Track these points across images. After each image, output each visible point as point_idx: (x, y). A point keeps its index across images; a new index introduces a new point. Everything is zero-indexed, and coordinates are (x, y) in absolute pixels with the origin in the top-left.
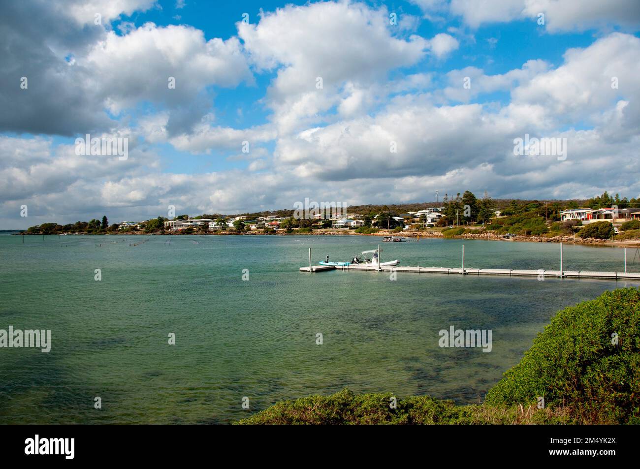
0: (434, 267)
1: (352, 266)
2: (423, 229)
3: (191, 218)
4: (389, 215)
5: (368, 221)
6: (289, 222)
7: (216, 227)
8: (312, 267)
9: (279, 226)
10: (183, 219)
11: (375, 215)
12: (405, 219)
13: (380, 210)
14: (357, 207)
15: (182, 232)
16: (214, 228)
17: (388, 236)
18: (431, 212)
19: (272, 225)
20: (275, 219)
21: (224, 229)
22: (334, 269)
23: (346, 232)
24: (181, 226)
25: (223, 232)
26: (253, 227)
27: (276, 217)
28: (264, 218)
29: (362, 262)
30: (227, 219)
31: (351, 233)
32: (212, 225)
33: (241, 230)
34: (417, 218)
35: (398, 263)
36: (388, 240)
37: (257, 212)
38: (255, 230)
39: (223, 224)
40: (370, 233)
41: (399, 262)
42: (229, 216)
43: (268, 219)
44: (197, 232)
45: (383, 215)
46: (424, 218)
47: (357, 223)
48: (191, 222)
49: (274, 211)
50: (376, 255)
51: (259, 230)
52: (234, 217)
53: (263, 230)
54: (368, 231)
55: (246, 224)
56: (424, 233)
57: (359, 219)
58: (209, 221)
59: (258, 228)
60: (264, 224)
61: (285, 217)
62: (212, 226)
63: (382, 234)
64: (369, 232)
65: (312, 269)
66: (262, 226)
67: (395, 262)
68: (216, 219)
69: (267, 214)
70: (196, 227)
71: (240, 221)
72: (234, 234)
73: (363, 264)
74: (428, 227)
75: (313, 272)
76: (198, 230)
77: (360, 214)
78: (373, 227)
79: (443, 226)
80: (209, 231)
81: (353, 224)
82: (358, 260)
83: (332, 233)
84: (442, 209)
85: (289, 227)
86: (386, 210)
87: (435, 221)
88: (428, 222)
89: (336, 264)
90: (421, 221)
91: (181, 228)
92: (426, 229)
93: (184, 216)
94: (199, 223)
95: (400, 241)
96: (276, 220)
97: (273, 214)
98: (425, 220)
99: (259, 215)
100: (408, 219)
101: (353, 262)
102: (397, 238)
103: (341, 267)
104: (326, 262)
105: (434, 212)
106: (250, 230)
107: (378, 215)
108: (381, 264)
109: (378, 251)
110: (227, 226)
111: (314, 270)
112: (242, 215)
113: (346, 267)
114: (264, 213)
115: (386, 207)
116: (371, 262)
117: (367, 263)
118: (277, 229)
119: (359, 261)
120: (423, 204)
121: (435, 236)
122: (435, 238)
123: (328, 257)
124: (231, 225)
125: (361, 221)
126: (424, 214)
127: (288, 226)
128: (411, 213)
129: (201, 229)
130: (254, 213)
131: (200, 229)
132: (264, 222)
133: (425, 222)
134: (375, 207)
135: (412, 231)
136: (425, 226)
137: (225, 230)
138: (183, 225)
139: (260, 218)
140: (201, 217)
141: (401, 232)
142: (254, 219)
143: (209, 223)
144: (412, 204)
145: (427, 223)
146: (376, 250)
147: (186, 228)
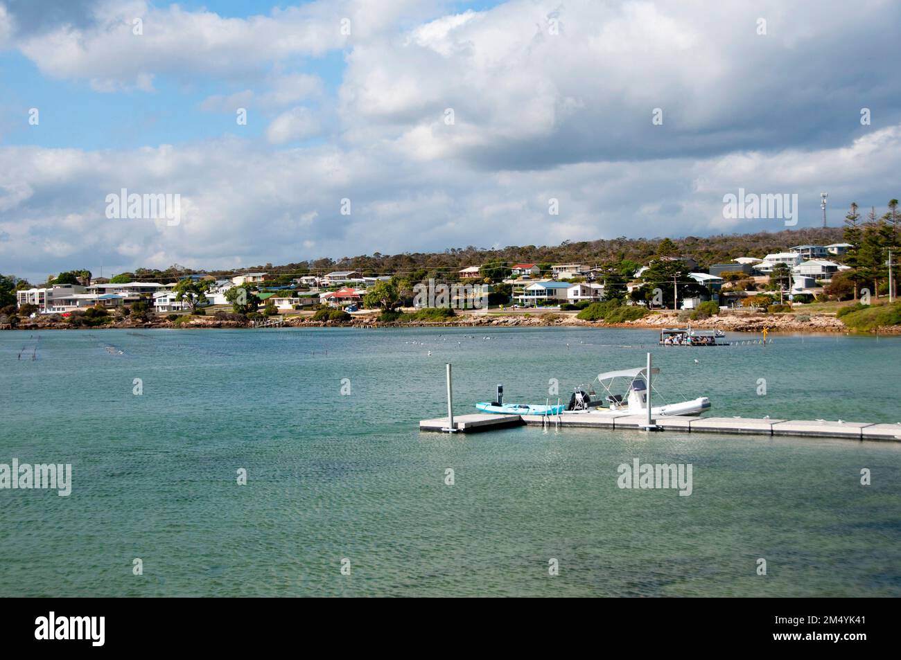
0: (820, 421)
1: (569, 417)
2: (780, 309)
3: (99, 281)
4: (677, 266)
5: (616, 286)
6: (389, 288)
7: (176, 304)
8: (456, 419)
9: (359, 303)
10: (77, 283)
11: (637, 267)
12: (725, 279)
13: (652, 253)
14: (584, 245)
15: (71, 322)
16: (169, 307)
17: (676, 330)
18: (804, 259)
19: (340, 299)
20: (347, 281)
21: (199, 312)
22: (518, 423)
23: (552, 319)
24: (68, 302)
25: (198, 321)
26: (285, 305)
27: (350, 277)
28: (317, 279)
29: (598, 404)
30: (207, 283)
31: (566, 321)
32: (164, 299)
33: (248, 315)
34: (763, 274)
35: (706, 406)
36: (675, 341)
37: (296, 262)
38: (289, 313)
39: (195, 295)
40: (623, 321)
41: (709, 405)
42: (213, 273)
43: (326, 281)
44: (119, 319)
45: (659, 267)
46: (783, 276)
47: (584, 291)
48: (102, 291)
49: (347, 259)
50: (639, 384)
51: (303, 312)
52: (228, 276)
53: (312, 313)
54: (617, 314)
55: (262, 296)
56: (783, 321)
57: (591, 281)
58: (154, 289)
59: (298, 308)
60: (316, 296)
61: (375, 276)
62: (163, 304)
63: (658, 323)
64: (620, 317)
65: (455, 426)
66: (309, 302)
67: (698, 402)
68: (174, 281)
69: (325, 266)
70: (116, 307)
71: (248, 287)
72: (229, 326)
73: (602, 411)
74: (795, 301)
75: (458, 432)
76: (120, 315)
77: (593, 266)
78: (630, 303)
79: (843, 300)
80: (154, 318)
81: (572, 293)
82: (586, 399)
83: (511, 320)
84: (840, 249)
85: (389, 304)
86: (668, 254)
87: (819, 285)
88: (795, 286)
89: (525, 410)
90: (774, 284)
91: (70, 309)
92: (789, 309)
93: (79, 273)
94: (125, 295)
95: (712, 344)
96: (352, 286)
97: (342, 267)
98: (788, 282)
99: (300, 269)
100: (734, 278)
101: (572, 406)
102: (701, 333)
103: (539, 419)
104: (494, 404)
105: (813, 256)
106: (275, 312)
107: (645, 268)
108: (656, 410)
109: (644, 372)
110: (209, 303)
111: (461, 426)
112: (253, 270)
113: (553, 419)
114: (317, 264)
115: (668, 246)
116: (626, 403)
117: (612, 406)
118: (354, 309)
119: (591, 402)
120: (781, 234)
121: (816, 328)
122: (818, 334)
123: (501, 390)
124: (220, 299)
125: (595, 286)
126: (784, 265)
127: (384, 302)
128: (742, 260)
129: (132, 312)
130: (286, 264)
131: (127, 312)
132: (315, 290)
133: (787, 287)
134: (635, 244)
135: (747, 315)
136: (786, 298)
137: (204, 313)
138: (75, 301)
139: (304, 280)
140: (131, 278)
141: (715, 318)
142: (287, 281)
143: (156, 295)
144: (746, 236)
145: (794, 291)
146: (641, 369)
147: (85, 309)
